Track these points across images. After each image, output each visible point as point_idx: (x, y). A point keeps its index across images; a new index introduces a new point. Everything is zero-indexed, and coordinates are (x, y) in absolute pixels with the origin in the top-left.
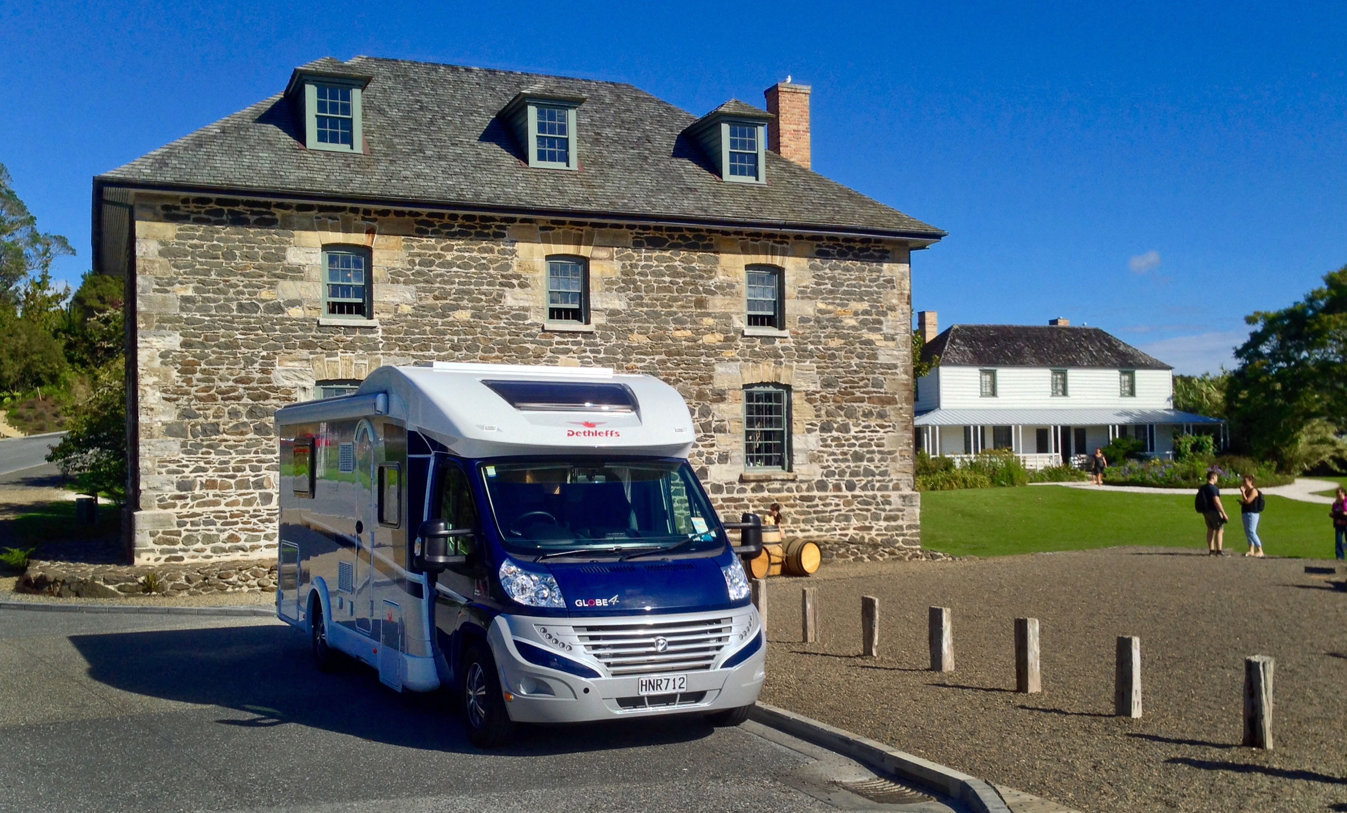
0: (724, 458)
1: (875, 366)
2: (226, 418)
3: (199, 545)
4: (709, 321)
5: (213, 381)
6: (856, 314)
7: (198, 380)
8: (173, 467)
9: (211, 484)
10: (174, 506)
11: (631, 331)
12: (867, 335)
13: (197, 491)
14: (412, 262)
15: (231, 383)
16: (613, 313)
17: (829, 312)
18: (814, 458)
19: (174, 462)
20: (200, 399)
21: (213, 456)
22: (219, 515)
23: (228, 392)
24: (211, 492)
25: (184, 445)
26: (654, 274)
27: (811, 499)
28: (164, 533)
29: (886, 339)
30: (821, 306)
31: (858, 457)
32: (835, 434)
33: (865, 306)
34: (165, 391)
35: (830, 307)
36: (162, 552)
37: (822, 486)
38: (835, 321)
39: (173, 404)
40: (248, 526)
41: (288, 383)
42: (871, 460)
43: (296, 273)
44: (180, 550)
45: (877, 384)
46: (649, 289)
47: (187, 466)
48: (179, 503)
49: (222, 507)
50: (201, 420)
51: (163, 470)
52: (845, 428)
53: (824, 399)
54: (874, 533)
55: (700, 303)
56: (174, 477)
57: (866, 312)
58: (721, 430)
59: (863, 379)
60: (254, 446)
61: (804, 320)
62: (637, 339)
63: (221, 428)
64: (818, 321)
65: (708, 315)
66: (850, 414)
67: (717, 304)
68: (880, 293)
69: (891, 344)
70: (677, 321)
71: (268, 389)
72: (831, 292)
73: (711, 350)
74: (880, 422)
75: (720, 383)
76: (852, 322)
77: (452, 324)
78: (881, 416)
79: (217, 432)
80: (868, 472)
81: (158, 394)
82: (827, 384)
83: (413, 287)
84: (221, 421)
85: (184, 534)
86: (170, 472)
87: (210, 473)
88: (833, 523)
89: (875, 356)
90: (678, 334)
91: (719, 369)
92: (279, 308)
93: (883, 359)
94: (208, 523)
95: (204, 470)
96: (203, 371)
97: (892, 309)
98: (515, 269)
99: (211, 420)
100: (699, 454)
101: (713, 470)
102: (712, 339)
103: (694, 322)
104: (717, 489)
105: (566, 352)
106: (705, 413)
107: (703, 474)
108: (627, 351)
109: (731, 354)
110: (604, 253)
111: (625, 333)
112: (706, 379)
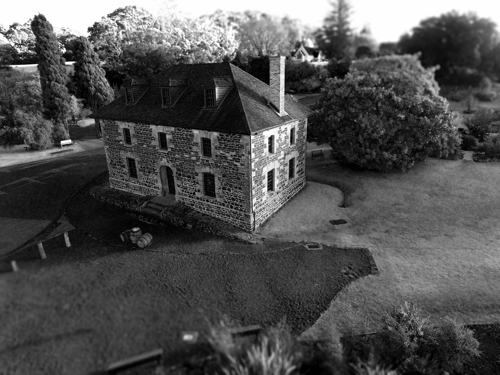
0: (199, 191)
1: (238, 173)
4: (192, 153)
6: (232, 156)
12: (235, 163)
15: (116, 156)
16: (172, 148)
17: (224, 154)
18: (222, 197)
19: (112, 169)
20: (113, 158)
21: (116, 170)
25: (113, 166)
26: (180, 139)
27: (220, 208)
28: (112, 182)
29: (241, 165)
30: (221, 152)
31: (233, 199)
32: (227, 191)
33: (234, 153)
35: (224, 153)
36: (113, 186)
37: (223, 205)
38: (226, 157)
39: (110, 159)
41: (123, 157)
42: (237, 201)
43: (120, 134)
45: (238, 179)
46: (179, 143)
48: (114, 177)
49: (119, 179)
51: (111, 171)
52: (229, 190)
53: (223, 180)
54: (237, 222)
55: (191, 148)
56: (113, 173)
57: (234, 156)
58: (197, 183)
59: (234, 176)
60: (121, 169)
61: (216, 156)
62: (177, 156)
64: (220, 156)
65: (192, 151)
66: (231, 186)
67: (195, 148)
68: (239, 150)
69: (243, 167)
70: (185, 152)
72: (224, 148)
73: (194, 162)
74: (240, 190)
75: (197, 170)
76: (231, 158)
79: (116, 165)
80: (236, 205)
82: (224, 176)
85: (115, 183)
88: (225, 216)
89: (238, 170)
90: (186, 156)
91: (196, 167)
92: (119, 141)
93: (240, 171)
97: (243, 155)
98: (153, 136)
100: (194, 188)
101: (196, 193)
102: (194, 158)
103: (190, 153)
104: (198, 198)
105: (164, 157)
106: (194, 178)
107: (194, 194)
108: (176, 159)
109: (198, 163)
110: (169, 133)
111: (175, 154)
112: (194, 169)
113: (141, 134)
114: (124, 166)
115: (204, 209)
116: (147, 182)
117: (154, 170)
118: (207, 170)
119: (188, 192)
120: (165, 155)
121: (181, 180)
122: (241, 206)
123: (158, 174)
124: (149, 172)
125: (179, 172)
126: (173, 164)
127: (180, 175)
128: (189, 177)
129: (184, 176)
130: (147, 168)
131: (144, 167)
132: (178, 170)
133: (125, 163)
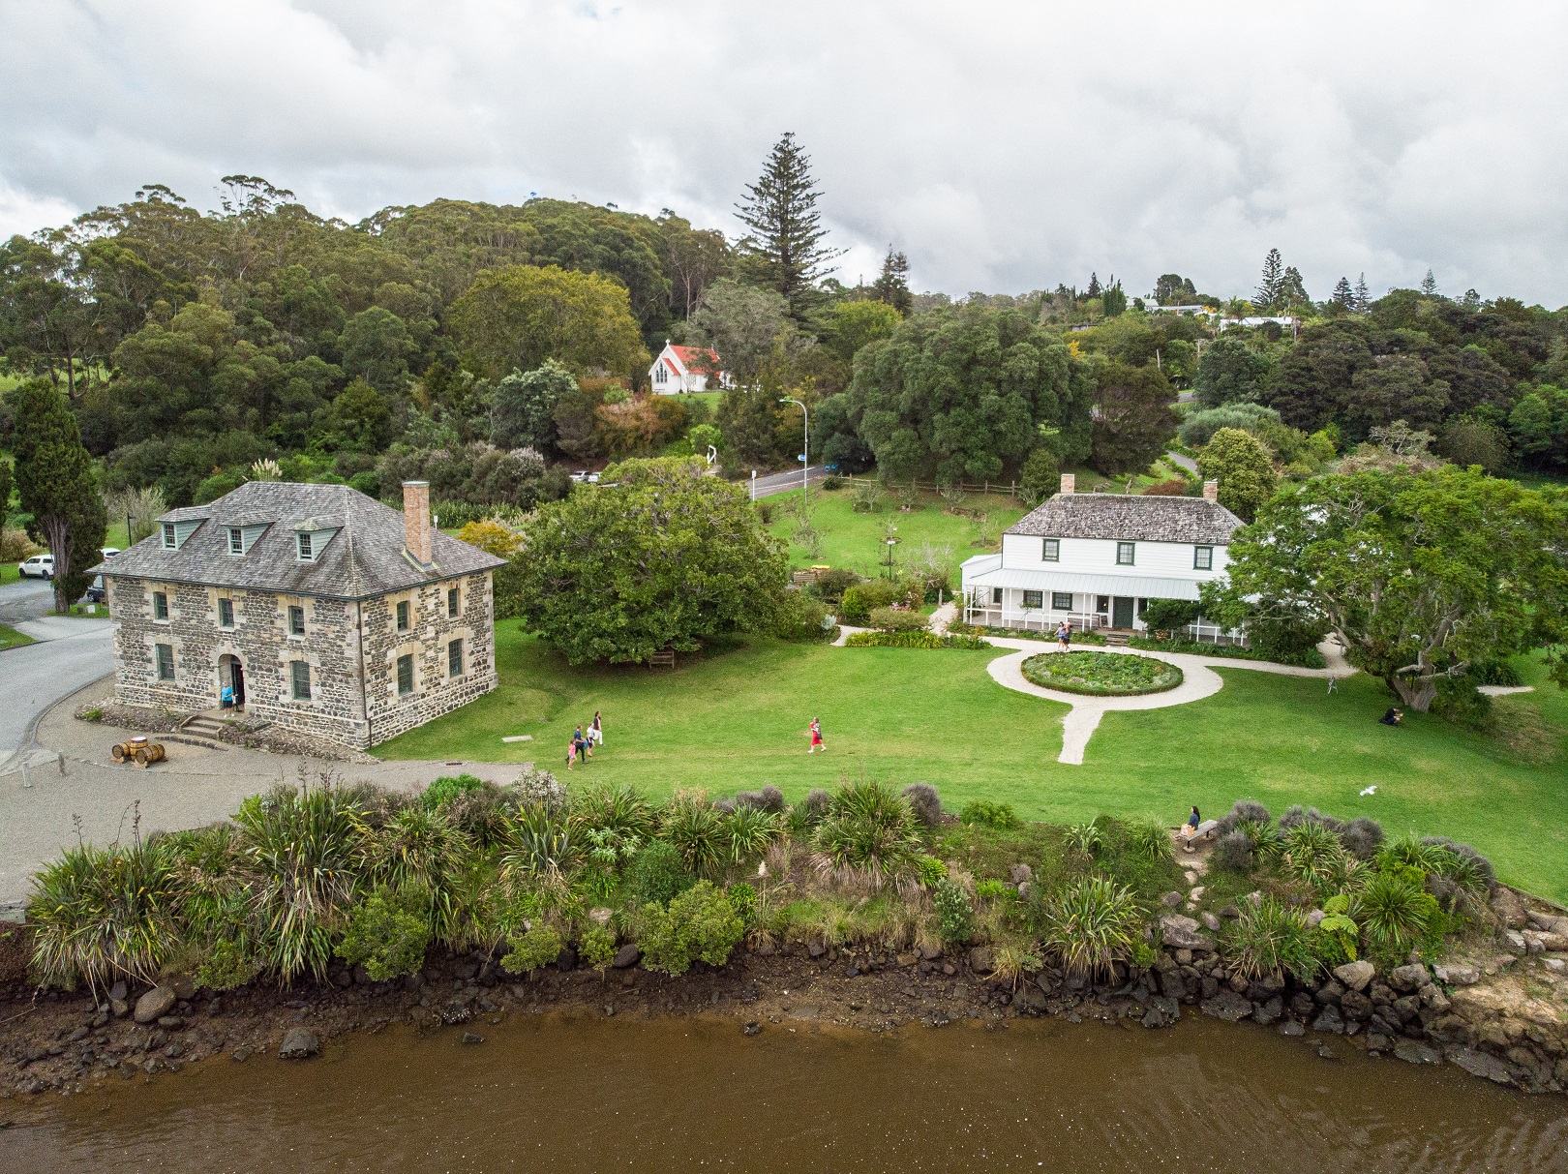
0: (285, 692)
1: (343, 658)
4: (275, 631)
6: (334, 632)
7: (126, 640)
8: (123, 670)
10: (124, 684)
11: (248, 633)
12: (339, 643)
13: (129, 680)
14: (177, 600)
15: (134, 642)
16: (242, 625)
17: (323, 631)
18: (320, 698)
19: (123, 668)
23: (133, 646)
24: (133, 681)
25: (125, 663)
26: (254, 608)
28: (121, 693)
29: (347, 645)
30: (319, 627)
31: (338, 701)
32: (328, 688)
33: (338, 628)
34: (119, 643)
35: (323, 628)
36: (121, 700)
37: (323, 711)
38: (326, 635)
39: (121, 648)
40: (141, 695)
42: (344, 703)
43: (146, 603)
45: (344, 667)
46: (254, 616)
47: (126, 670)
50: (128, 655)
52: (331, 686)
53: (322, 672)
54: (343, 737)
55: (272, 622)
57: (338, 632)
58: (283, 680)
59: (339, 664)
60: (141, 666)
61: (311, 633)
62: (250, 637)
63: (133, 658)
64: (318, 634)
65: (275, 628)
66: (334, 680)
67: (279, 623)
68: (343, 623)
69: (349, 648)
70: (264, 630)
71: (143, 645)
72: (322, 621)
73: (277, 645)
74: (346, 685)
75: (281, 658)
76: (334, 636)
77: (192, 625)
78: (347, 682)
80: (342, 708)
82: (323, 664)
84: (133, 655)
87: (132, 674)
89: (342, 653)
90: (265, 635)
91: (281, 653)
92: (143, 616)
93: (346, 655)
95: (130, 672)
97: (350, 631)
98: (208, 604)
99: (130, 655)
100: (276, 690)
101: (280, 697)
102: (277, 639)
103: (270, 631)
104: (283, 705)
105: (227, 640)
106: (277, 671)
107: (277, 698)
108: (248, 641)
109: (285, 646)
110: (237, 599)
111: (245, 634)
112: (276, 657)
113: (189, 601)
114: (149, 661)
115: (293, 722)
116: (193, 686)
117: (208, 663)
118: (298, 656)
119: (266, 697)
120: (230, 637)
121: (255, 677)
122: (350, 710)
123: (216, 669)
124: (199, 668)
125: (252, 664)
126: (243, 650)
127: (254, 668)
128: (270, 670)
129: (260, 668)
130: (196, 660)
131: (190, 660)
132: (251, 660)
133: (153, 654)
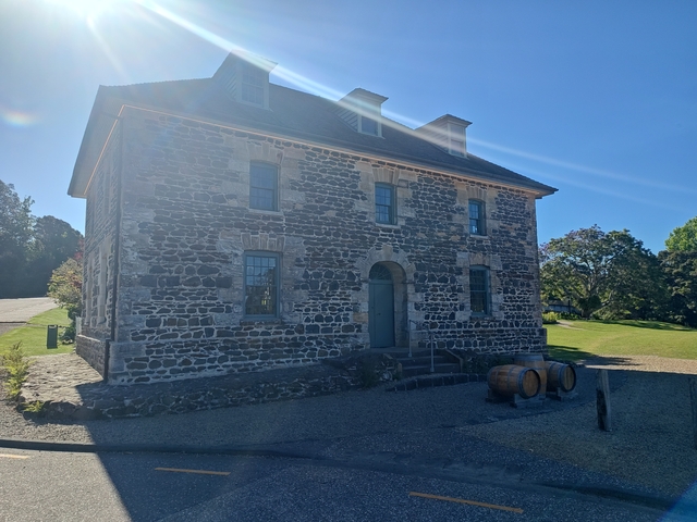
0: (462, 307)
1: (524, 258)
2: (184, 273)
3: (162, 368)
4: (453, 228)
5: (176, 246)
6: (516, 230)
7: (166, 245)
8: (144, 308)
9: (171, 322)
10: (144, 338)
11: (418, 231)
12: (520, 241)
13: (161, 327)
14: (303, 178)
15: (188, 249)
16: (409, 219)
17: (505, 228)
18: (501, 308)
19: (145, 305)
20: (166, 259)
21: (174, 301)
22: (176, 345)
23: (185, 255)
24: (172, 328)
25: (153, 292)
26: (428, 199)
27: (502, 331)
28: (135, 359)
29: (529, 244)
30: (501, 224)
31: (519, 308)
32: (509, 295)
33: (519, 226)
34: (140, 252)
35: (505, 225)
36: (134, 374)
37: (505, 324)
38: (508, 232)
39: (146, 262)
40: (198, 353)
41: (227, 251)
42: (525, 310)
43: (234, 177)
44: (148, 372)
45: (526, 268)
46: (426, 207)
47: (155, 308)
48: (148, 336)
49: (179, 339)
50: (167, 274)
51: (137, 311)
52: (513, 292)
53: (504, 275)
55: (449, 218)
56: (146, 317)
57: (519, 229)
59: (520, 265)
60: (202, 294)
61: (494, 231)
62: (421, 236)
63: (181, 281)
64: (500, 232)
65: (453, 224)
66: (515, 284)
67: (457, 218)
68: (525, 220)
69: (530, 247)
70: (439, 227)
71: (213, 254)
72: (505, 217)
73: (455, 245)
74: (527, 288)
75: (459, 264)
76: (514, 234)
77: (325, 218)
78: (528, 285)
79: (178, 284)
80: (524, 317)
81: (136, 254)
82: (505, 267)
83: (303, 193)
84: (181, 275)
85: (151, 360)
86: (142, 313)
87: (171, 313)
88: (512, 345)
89: (523, 253)
90: (439, 234)
91: (459, 255)
92: (222, 199)
93: (527, 255)
94: (170, 351)
95: (169, 311)
96: (169, 239)
98: (359, 189)
99: (174, 274)
100: (451, 305)
101: (458, 314)
102: (455, 238)
103: (447, 228)
104: (459, 325)
105: (386, 240)
106: (453, 280)
107: (453, 316)
108: (416, 242)
109: (465, 247)
110: (404, 184)
111: (414, 232)
112: (453, 261)
113: (324, 181)
117: (351, 276)
118: (479, 259)
119: (439, 318)
120: (392, 236)
121: (423, 291)
122: (530, 317)
124: (334, 287)
125: (420, 273)
126: (409, 254)
127: (424, 279)
128: (444, 280)
129: (432, 279)
132: (419, 267)
133: (236, 268)
